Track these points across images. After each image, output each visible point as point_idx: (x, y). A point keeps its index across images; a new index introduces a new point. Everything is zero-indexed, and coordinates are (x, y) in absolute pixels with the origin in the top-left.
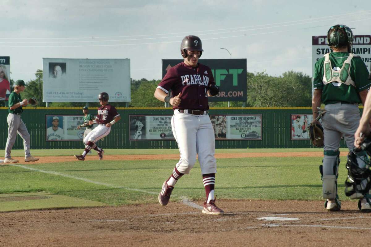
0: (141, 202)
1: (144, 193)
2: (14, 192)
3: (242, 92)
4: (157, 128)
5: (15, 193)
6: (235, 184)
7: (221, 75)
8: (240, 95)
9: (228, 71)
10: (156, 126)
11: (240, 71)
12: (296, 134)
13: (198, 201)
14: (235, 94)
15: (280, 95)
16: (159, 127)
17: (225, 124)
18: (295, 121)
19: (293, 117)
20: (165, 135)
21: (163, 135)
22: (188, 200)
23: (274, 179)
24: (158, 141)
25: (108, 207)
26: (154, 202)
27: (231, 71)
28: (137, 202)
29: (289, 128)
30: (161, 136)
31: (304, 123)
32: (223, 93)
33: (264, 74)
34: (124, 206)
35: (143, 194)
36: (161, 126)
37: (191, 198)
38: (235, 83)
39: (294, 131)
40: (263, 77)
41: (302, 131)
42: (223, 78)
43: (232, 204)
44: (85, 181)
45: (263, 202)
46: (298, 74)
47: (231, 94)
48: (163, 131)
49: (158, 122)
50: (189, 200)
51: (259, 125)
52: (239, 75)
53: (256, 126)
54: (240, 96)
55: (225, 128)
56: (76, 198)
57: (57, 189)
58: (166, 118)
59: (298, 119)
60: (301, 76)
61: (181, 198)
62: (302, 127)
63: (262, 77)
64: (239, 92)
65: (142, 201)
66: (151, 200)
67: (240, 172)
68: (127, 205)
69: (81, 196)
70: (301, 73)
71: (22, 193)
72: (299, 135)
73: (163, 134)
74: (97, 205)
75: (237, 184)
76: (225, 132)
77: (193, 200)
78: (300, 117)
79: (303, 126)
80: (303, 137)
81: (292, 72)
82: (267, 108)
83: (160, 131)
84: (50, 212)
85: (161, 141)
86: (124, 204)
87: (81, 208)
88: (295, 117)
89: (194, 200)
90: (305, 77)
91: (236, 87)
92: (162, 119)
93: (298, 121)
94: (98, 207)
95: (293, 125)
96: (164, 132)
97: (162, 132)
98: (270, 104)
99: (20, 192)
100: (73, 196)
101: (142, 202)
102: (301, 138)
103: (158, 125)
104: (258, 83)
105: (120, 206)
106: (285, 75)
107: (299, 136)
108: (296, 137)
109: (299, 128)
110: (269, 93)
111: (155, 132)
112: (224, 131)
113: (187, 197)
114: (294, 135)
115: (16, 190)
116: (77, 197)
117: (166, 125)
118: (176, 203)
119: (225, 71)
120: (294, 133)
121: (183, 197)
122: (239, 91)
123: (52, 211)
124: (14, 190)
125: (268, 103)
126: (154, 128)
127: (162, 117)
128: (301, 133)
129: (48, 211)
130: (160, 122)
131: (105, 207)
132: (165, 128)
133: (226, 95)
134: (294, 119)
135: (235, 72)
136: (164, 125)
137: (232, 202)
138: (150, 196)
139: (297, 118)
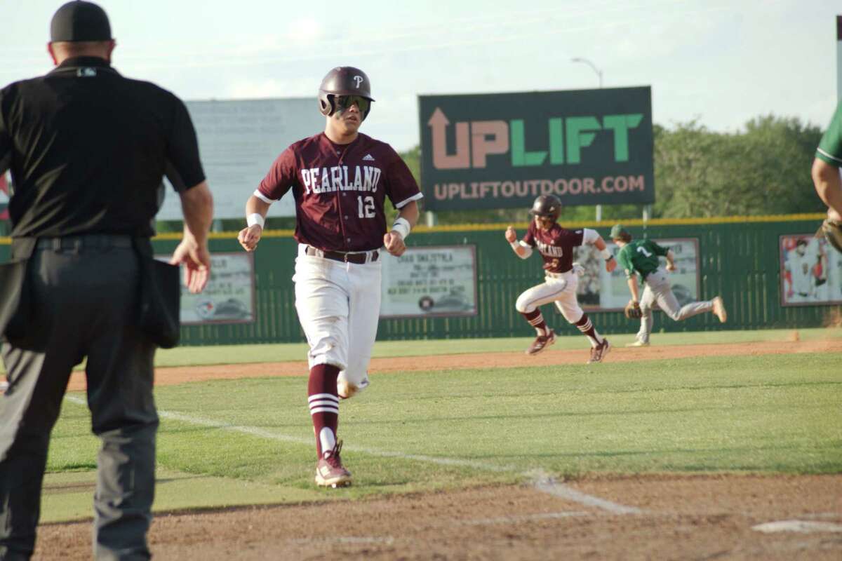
0: (420, 486)
1: (423, 463)
2: (66, 468)
3: (641, 179)
4: (410, 283)
5: (67, 470)
6: (666, 433)
7: (583, 132)
8: (636, 185)
9: (601, 121)
10: (407, 278)
11: (634, 120)
12: (795, 288)
13: (578, 482)
14: (621, 184)
15: (742, 183)
16: (414, 280)
17: (595, 266)
18: (792, 254)
19: (787, 241)
20: (432, 304)
21: (426, 304)
22: (550, 480)
23: (773, 416)
24: (413, 319)
25: (330, 502)
26: (456, 486)
27: (610, 122)
28: (409, 488)
29: (775, 272)
30: (421, 304)
31: (820, 258)
32: (589, 183)
33: (696, 127)
34: (377, 500)
35: (419, 464)
36: (420, 278)
37: (557, 475)
38: (622, 152)
39: (790, 282)
40: (694, 135)
41: (813, 280)
42: (588, 140)
43: (671, 488)
44: (251, 435)
45: (758, 481)
46: (786, 122)
47: (610, 185)
48: (425, 290)
49: (410, 268)
50: (553, 480)
51: (692, 267)
52: (632, 133)
53: (683, 272)
54: (637, 189)
55: (595, 279)
56: (236, 480)
57: (181, 457)
58: (434, 256)
59: (801, 248)
60: (798, 128)
61: (528, 474)
62: (813, 270)
63: (688, 135)
64: (632, 179)
65: (423, 484)
66: (448, 481)
67: (673, 399)
68: (383, 495)
69: (250, 477)
70: (795, 121)
71: (87, 471)
72: (804, 291)
73: (426, 298)
74: (301, 499)
75: (671, 433)
76: (598, 291)
77: (563, 479)
78: (805, 243)
79: (816, 268)
80: (815, 296)
81: (771, 118)
82: (707, 219)
83: (419, 291)
84: (179, 521)
85: (421, 318)
86: (376, 495)
87: (259, 507)
88: (791, 243)
89: (568, 478)
90: (807, 131)
91: (623, 164)
92: (422, 258)
93: (802, 254)
94: (306, 504)
95: (786, 264)
96: (428, 294)
97: (421, 295)
98: (714, 208)
99: (82, 469)
100: (229, 476)
101: (424, 487)
102: (811, 299)
103: (413, 275)
104: (680, 152)
105: (366, 501)
106: (751, 125)
107: (805, 295)
108: (796, 299)
109: (805, 272)
110: (710, 179)
111: (403, 296)
112: (593, 288)
113: (547, 471)
114: (791, 294)
115: (71, 464)
116: (241, 477)
117: (435, 274)
118: (517, 487)
119: (591, 123)
120: (790, 288)
121: (534, 471)
122: (631, 174)
123: (184, 518)
124: (65, 465)
125: (711, 207)
126: (401, 283)
127: (424, 252)
128: (811, 288)
129: (174, 519)
130: (418, 268)
131: (325, 502)
132: (432, 282)
133: (595, 187)
134: (788, 249)
135: (620, 125)
136: (429, 274)
137: (673, 483)
138: (441, 469)
139: (798, 243)
